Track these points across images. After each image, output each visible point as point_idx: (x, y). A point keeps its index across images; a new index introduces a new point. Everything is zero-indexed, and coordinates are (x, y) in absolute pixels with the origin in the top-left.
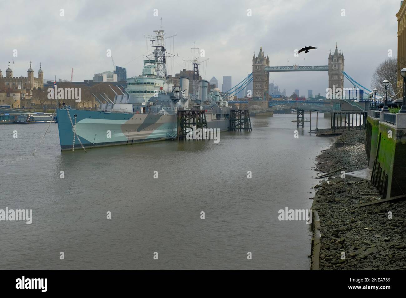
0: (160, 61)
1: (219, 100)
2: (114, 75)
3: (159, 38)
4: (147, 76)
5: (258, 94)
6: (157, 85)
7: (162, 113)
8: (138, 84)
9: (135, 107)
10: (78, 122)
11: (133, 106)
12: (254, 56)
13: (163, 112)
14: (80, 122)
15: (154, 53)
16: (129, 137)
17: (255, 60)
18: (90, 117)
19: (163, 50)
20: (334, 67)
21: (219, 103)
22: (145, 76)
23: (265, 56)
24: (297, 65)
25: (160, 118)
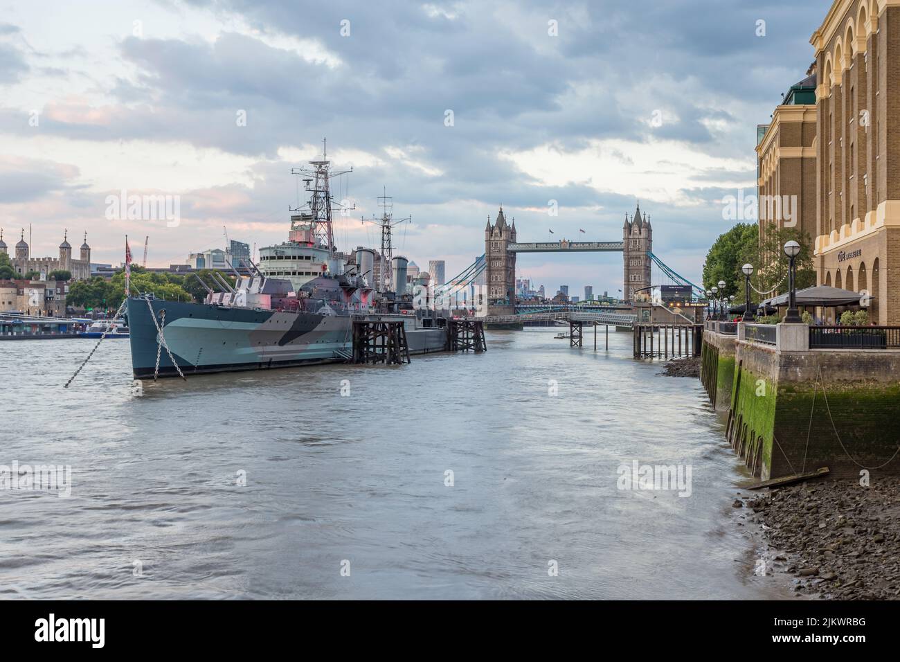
0: (322, 217)
3: (320, 175)
5: (496, 293)
6: (316, 261)
7: (324, 312)
8: (280, 258)
9: (276, 300)
11: (271, 298)
12: (489, 223)
13: (327, 310)
15: (310, 203)
17: (490, 230)
18: (190, 315)
19: (328, 197)
20: (632, 244)
22: (294, 243)
23: (509, 222)
24: (566, 240)
25: (322, 322)
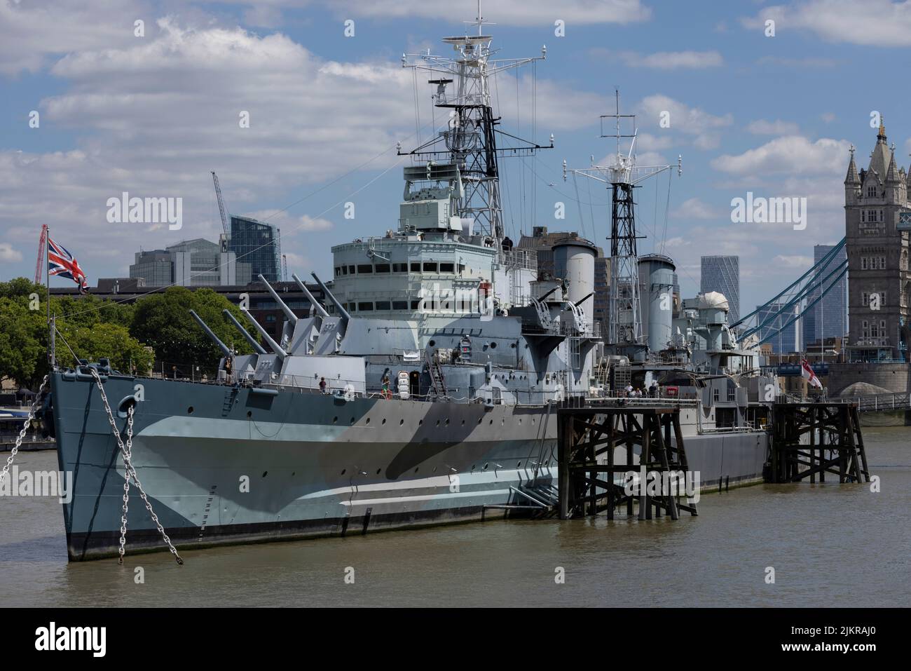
0: (475, 168)
1: (725, 346)
2: (224, 256)
3: (468, 70)
4: (422, 236)
5: (875, 333)
6: (466, 275)
7: (489, 396)
8: (383, 268)
9: (378, 370)
10: (143, 434)
11: (367, 365)
13: (496, 391)
14: (148, 432)
15: (447, 135)
16: (354, 504)
18: (191, 410)
19: (488, 121)
21: (723, 359)
22: (412, 233)
25: (486, 419)
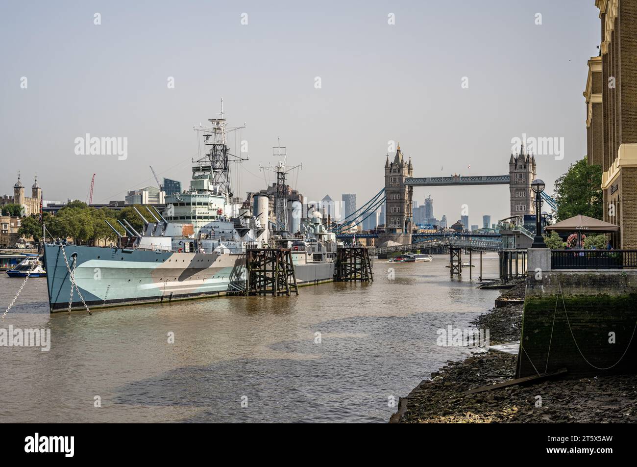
0: (220, 167)
1: (321, 231)
2: (161, 193)
3: (218, 131)
4: (198, 192)
5: (395, 223)
6: (213, 207)
7: (220, 251)
8: (182, 204)
9: (177, 241)
10: (79, 266)
11: (172, 240)
12: (388, 160)
13: (222, 249)
14: (82, 265)
15: (209, 155)
16: (165, 290)
17: (389, 167)
18: (99, 257)
19: (225, 150)
20: (518, 177)
21: (320, 236)
22: (194, 191)
23: (406, 160)
24: (458, 175)
25: (218, 259)
